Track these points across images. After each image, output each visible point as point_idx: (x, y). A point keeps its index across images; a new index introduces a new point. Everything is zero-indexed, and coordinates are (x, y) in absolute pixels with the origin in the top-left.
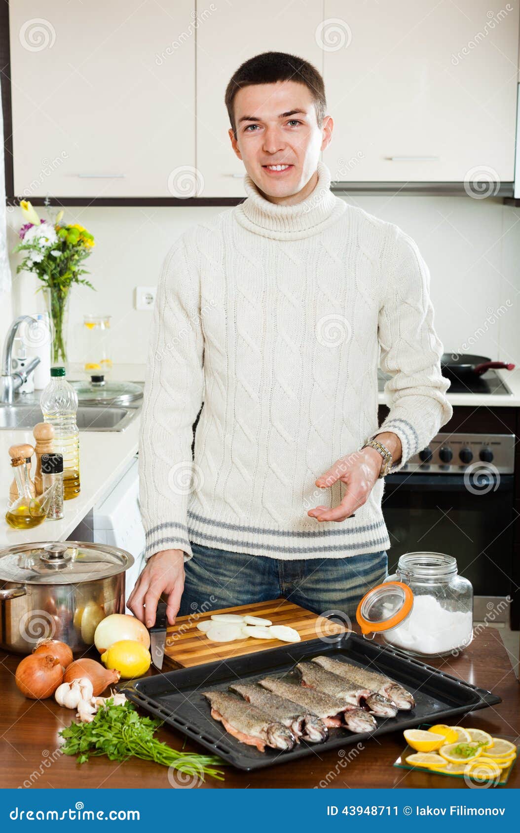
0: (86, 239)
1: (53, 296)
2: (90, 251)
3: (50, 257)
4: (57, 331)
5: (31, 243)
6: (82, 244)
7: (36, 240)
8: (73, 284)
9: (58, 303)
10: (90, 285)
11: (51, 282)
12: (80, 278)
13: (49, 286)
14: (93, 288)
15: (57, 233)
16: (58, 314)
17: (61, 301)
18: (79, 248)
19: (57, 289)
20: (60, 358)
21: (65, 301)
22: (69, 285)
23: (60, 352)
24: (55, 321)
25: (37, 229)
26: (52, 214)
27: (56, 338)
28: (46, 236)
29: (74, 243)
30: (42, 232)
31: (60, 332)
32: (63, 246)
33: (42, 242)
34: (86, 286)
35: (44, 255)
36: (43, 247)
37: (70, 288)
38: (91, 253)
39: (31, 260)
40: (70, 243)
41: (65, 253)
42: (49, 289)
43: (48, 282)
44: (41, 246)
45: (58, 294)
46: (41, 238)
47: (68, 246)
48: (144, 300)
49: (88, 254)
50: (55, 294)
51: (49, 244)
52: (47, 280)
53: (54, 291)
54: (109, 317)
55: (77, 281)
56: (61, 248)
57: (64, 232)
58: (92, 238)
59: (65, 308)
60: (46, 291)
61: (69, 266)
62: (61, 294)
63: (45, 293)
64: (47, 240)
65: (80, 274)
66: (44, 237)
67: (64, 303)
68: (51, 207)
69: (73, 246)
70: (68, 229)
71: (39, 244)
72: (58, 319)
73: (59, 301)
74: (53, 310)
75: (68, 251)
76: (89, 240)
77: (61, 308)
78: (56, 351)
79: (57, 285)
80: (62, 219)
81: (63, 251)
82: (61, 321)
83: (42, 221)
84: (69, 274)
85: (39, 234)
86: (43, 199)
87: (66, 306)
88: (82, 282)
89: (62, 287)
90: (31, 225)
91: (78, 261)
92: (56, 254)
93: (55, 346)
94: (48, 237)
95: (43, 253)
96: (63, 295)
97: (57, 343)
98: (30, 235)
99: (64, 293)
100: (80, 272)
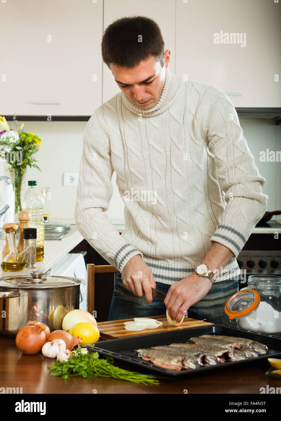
0: (36, 140)
1: (16, 174)
2: (38, 148)
3: (15, 150)
4: (17, 195)
5: (5, 140)
6: (34, 143)
7: (8, 139)
8: (28, 167)
9: (19, 178)
10: (38, 168)
11: (15, 165)
12: (32, 164)
13: (14, 168)
14: (40, 170)
15: (20, 136)
16: (19, 184)
17: (20, 177)
18: (32, 146)
19: (18, 169)
20: (19, 212)
21: (23, 176)
22: (25, 167)
23: (19, 208)
24: (17, 189)
25: (8, 133)
26: (17, 125)
27: (17, 199)
28: (14, 136)
29: (30, 142)
30: (11, 134)
31: (19, 195)
32: (23, 144)
33: (11, 140)
34: (36, 168)
35: (12, 148)
36: (11, 143)
37: (26, 169)
38: (39, 149)
39: (4, 151)
40: (28, 142)
41: (24, 147)
42: (14, 169)
43: (13, 165)
44: (10, 142)
45: (19, 173)
46: (10, 137)
47: (26, 144)
48: (69, 181)
49: (37, 150)
50: (17, 173)
51: (15, 141)
52: (13, 164)
53: (16, 170)
54: (48, 188)
55: (30, 165)
56: (22, 145)
57: (24, 136)
58: (39, 140)
59: (23, 182)
60: (12, 171)
61: (26, 156)
62: (21, 173)
63: (11, 173)
64: (14, 140)
65: (32, 162)
66: (12, 137)
67: (22, 178)
68: (16, 121)
69: (29, 143)
70: (26, 135)
71: (9, 141)
72: (19, 188)
73: (19, 177)
74: (15, 182)
75: (26, 146)
76: (39, 141)
77: (20, 181)
78: (17, 207)
79: (18, 167)
80: (23, 128)
81: (23, 147)
82: (20, 189)
83: (11, 130)
84: (26, 161)
85: (9, 135)
86: (13, 117)
87: (24, 180)
88: (34, 165)
89: (21, 168)
90: (5, 131)
91: (31, 153)
92: (18, 148)
93: (16, 204)
94: (15, 137)
95: (11, 146)
96: (22, 173)
97: (17, 202)
98: (4, 136)
99: (23, 172)
100: (32, 161)
